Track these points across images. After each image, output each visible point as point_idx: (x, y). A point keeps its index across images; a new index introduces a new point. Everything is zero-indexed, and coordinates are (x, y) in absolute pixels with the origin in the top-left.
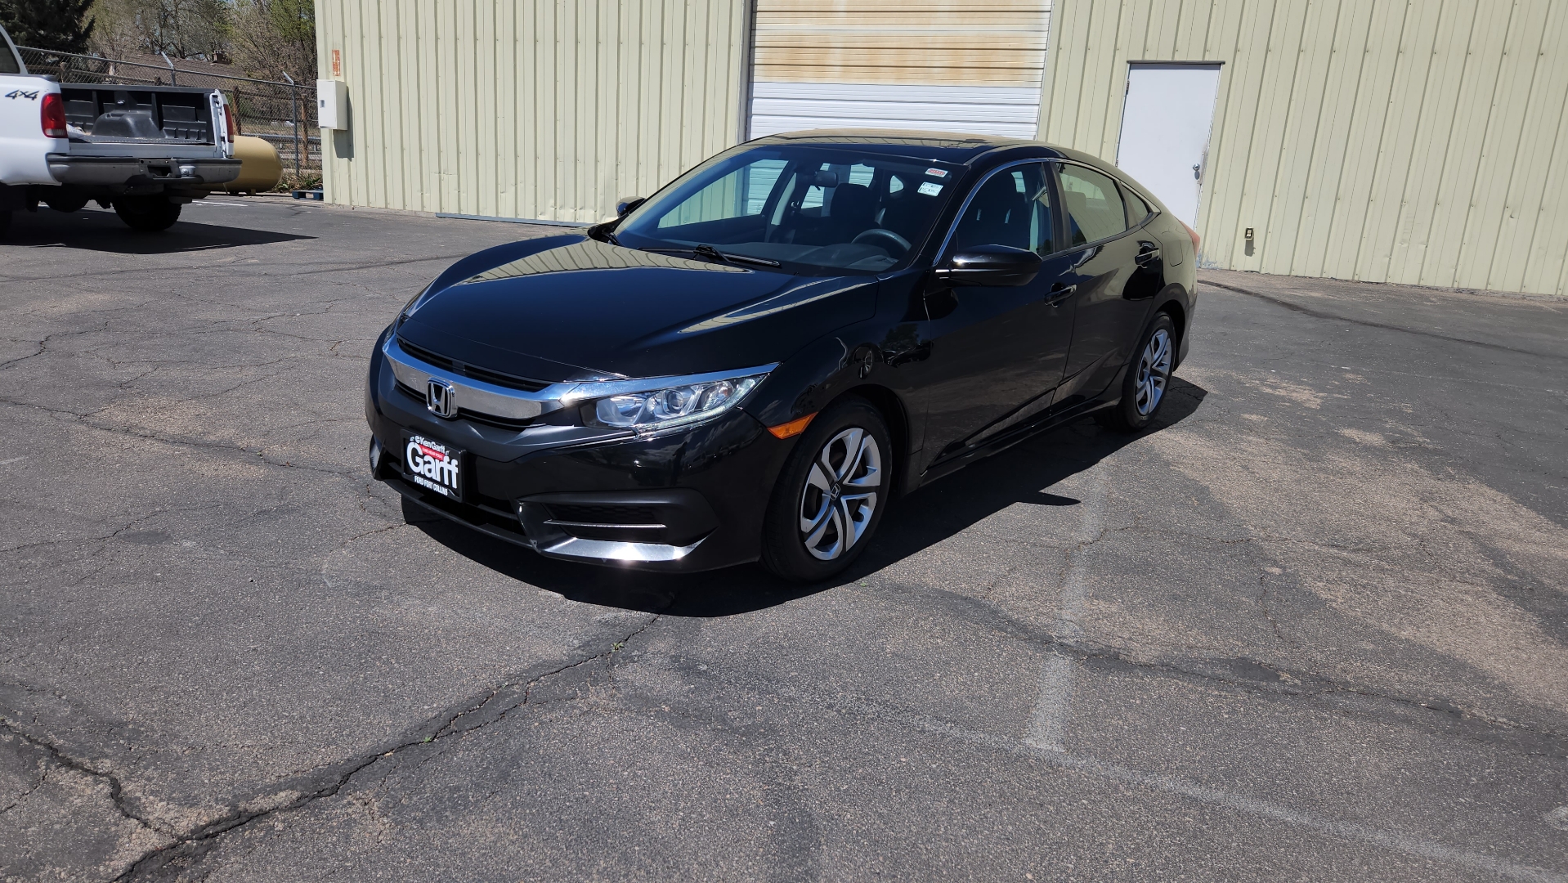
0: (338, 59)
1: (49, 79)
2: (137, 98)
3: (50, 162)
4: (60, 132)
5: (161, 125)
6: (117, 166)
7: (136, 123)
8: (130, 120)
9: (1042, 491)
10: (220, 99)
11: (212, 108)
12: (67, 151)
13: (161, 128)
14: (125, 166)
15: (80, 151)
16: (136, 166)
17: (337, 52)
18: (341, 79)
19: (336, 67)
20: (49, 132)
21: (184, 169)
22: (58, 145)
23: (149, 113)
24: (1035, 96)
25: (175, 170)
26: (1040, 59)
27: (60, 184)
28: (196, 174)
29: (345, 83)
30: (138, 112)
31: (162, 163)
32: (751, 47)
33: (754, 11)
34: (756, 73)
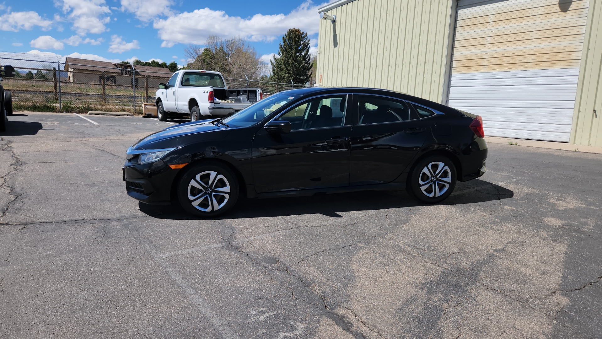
0: (321, 77)
1: (211, 88)
2: (245, 92)
3: (209, 109)
4: (212, 101)
5: (248, 99)
6: (225, 110)
7: (242, 99)
8: (241, 98)
9: (336, 213)
10: (259, 91)
11: (257, 94)
12: (213, 106)
13: (248, 100)
14: (227, 110)
15: (217, 106)
16: (231, 110)
17: (321, 76)
19: (320, 80)
20: (210, 101)
22: (211, 104)
23: (246, 96)
24: (577, 71)
26: (579, 55)
27: (212, 115)
30: (244, 96)
32: (451, 61)
33: (453, 48)
34: (453, 71)
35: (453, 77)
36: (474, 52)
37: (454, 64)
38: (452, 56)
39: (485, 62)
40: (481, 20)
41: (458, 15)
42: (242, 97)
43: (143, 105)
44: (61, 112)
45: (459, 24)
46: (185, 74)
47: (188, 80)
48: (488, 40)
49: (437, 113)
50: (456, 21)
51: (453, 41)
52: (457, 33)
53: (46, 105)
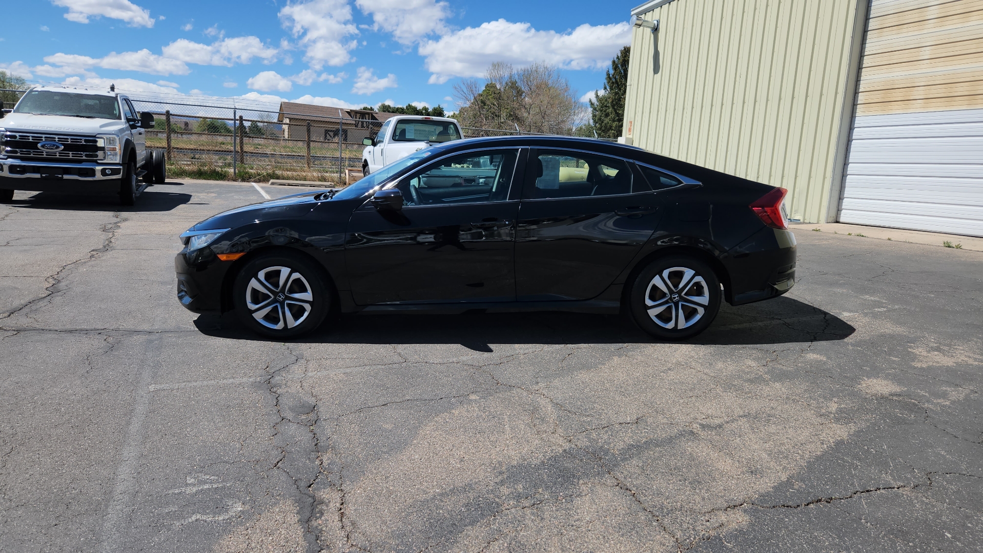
0: (631, 126)
5: (491, 162)
6: (447, 179)
7: (483, 162)
8: (482, 161)
13: (491, 164)
14: (451, 179)
16: (457, 179)
17: (631, 122)
18: (631, 136)
19: (630, 130)
21: (481, 180)
25: (477, 182)
28: (486, 182)
29: (633, 138)
31: (471, 178)
32: (856, 93)
33: (860, 68)
34: (858, 110)
35: (858, 121)
36: (898, 75)
37: (861, 98)
38: (857, 83)
39: (919, 93)
40: (914, 16)
41: (872, 8)
42: (482, 159)
43: (347, 171)
44: (234, 181)
45: (872, 24)
46: (400, 122)
47: (403, 132)
48: (926, 53)
49: (686, 181)
50: (867, 19)
51: (861, 56)
52: (868, 41)
53: (215, 170)
